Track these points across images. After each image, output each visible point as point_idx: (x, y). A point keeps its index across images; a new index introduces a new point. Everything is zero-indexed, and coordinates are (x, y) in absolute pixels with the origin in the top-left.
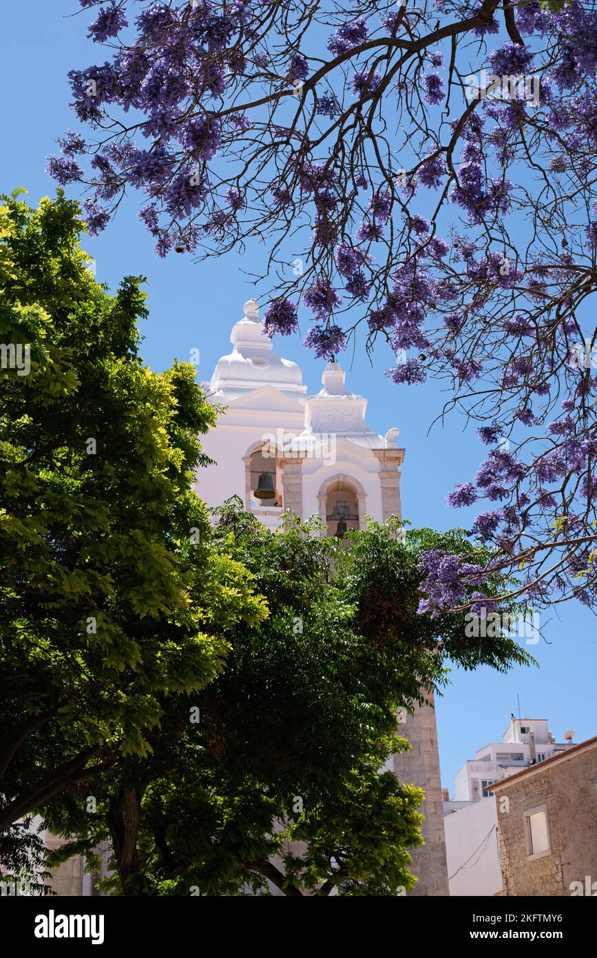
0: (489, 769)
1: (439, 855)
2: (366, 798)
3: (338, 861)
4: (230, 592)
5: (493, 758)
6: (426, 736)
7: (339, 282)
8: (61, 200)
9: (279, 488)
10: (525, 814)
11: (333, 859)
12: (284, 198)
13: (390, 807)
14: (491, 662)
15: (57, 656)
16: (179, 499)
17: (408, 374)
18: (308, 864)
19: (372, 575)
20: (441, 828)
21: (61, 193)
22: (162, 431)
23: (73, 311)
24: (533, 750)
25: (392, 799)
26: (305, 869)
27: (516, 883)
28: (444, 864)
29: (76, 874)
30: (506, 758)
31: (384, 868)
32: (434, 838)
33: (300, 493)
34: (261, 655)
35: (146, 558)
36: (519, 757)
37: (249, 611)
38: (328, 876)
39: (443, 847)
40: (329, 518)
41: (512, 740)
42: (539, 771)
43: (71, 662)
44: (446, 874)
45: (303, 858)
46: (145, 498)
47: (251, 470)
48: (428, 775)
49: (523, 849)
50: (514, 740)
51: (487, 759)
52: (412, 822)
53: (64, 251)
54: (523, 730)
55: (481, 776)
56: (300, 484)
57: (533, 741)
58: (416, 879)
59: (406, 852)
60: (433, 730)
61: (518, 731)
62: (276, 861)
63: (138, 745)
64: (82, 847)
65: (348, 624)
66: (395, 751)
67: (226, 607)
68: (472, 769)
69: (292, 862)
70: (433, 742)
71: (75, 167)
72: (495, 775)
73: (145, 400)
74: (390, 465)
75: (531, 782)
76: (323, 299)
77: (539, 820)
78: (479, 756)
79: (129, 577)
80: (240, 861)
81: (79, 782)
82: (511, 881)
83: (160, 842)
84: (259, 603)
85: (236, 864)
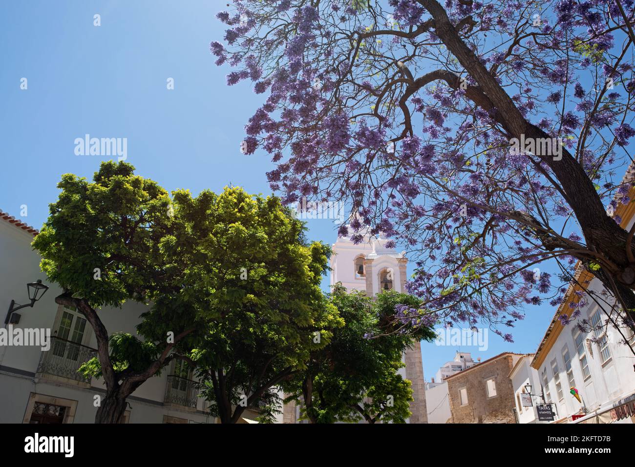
0: (449, 371)
1: (424, 404)
2: (391, 383)
3: (383, 405)
4: (331, 317)
5: (450, 367)
6: (417, 360)
7: (361, 220)
8: (273, 196)
9: (364, 272)
10: (459, 389)
11: (381, 405)
12: (343, 193)
13: (399, 387)
14: (426, 339)
15: (276, 337)
16: (313, 288)
17: (390, 245)
18: (372, 406)
19: (384, 309)
20: (424, 394)
21: (273, 194)
22: (307, 267)
23: (278, 230)
24: (465, 365)
25: (400, 385)
26: (371, 408)
27: (456, 415)
28: (426, 407)
29: (294, 406)
30: (454, 367)
31: (399, 409)
32: (421, 398)
33: (371, 273)
34: (345, 336)
35: (300, 308)
36: (460, 367)
37: (338, 323)
38: (379, 411)
39: (425, 401)
40: (381, 282)
41: (457, 360)
42: (463, 373)
43: (280, 339)
44: (426, 411)
45: (370, 404)
46: (303, 288)
47: (357, 264)
48: (418, 374)
49: (459, 403)
50: (458, 361)
51: (448, 367)
52: (407, 393)
53: (274, 212)
54: (461, 357)
55: (446, 374)
56: (371, 271)
57: (465, 361)
58: (411, 413)
59: (408, 403)
60: (420, 358)
61: (459, 357)
62: (361, 405)
63: (303, 366)
64: (294, 397)
65: (375, 326)
66: (401, 367)
67: (330, 322)
68: (442, 371)
69: (366, 405)
70: (421, 362)
71: (278, 186)
72: (451, 373)
73: (300, 258)
74: (403, 264)
75: (461, 377)
76: (356, 225)
77: (464, 392)
78: (445, 366)
79: (295, 314)
80: (348, 404)
81: (290, 376)
82: (454, 414)
83: (321, 396)
84: (342, 320)
85: (346, 406)
